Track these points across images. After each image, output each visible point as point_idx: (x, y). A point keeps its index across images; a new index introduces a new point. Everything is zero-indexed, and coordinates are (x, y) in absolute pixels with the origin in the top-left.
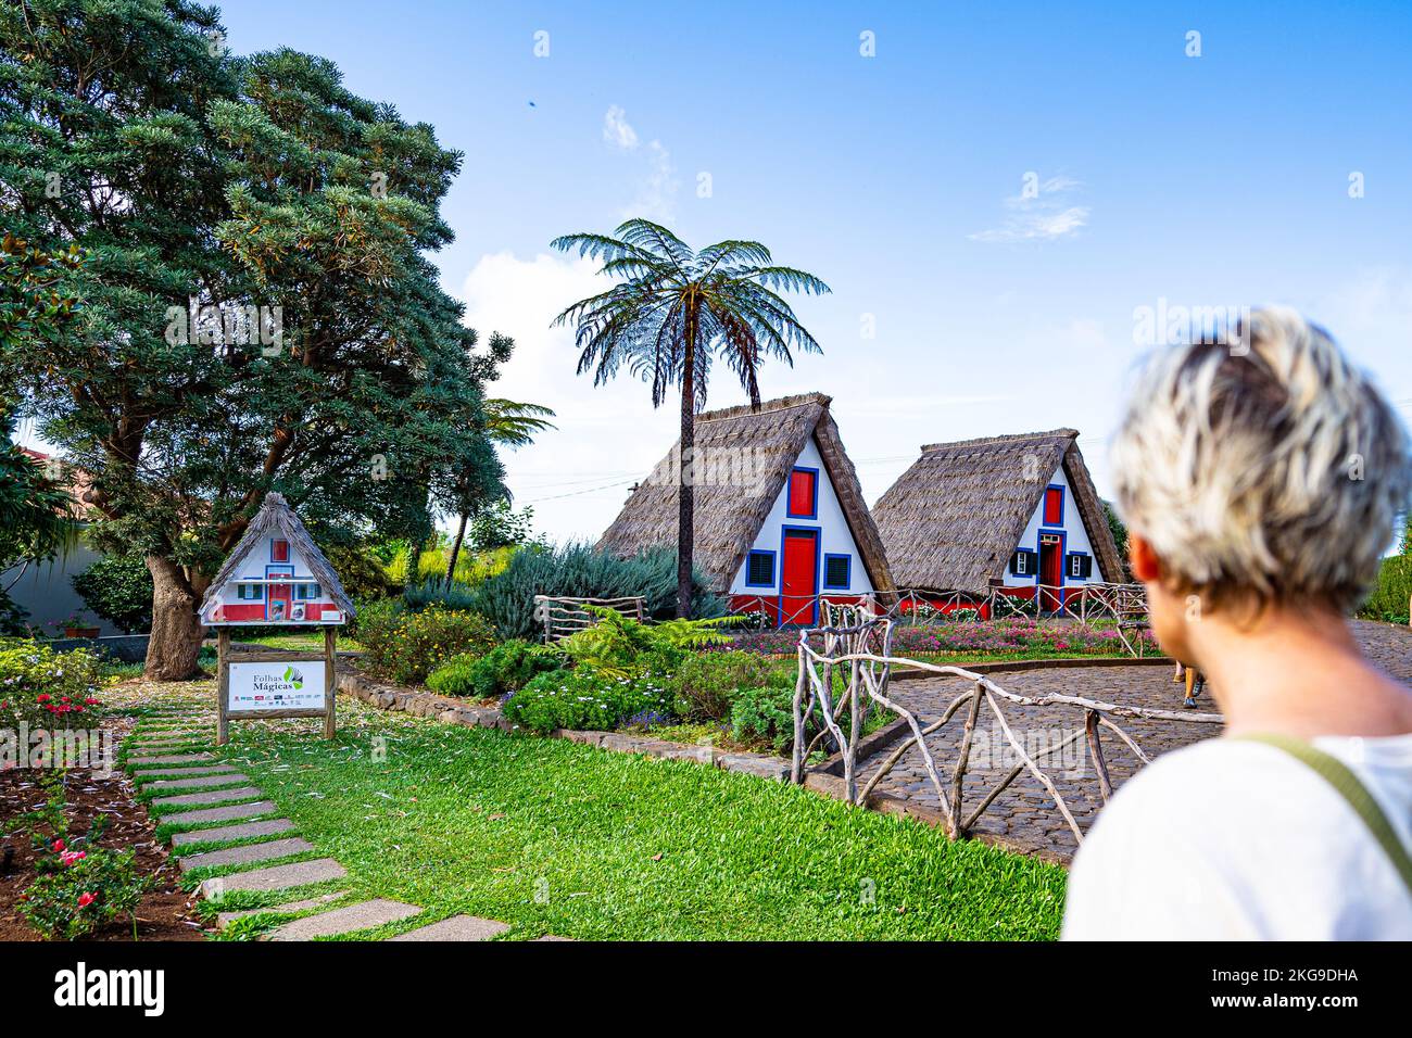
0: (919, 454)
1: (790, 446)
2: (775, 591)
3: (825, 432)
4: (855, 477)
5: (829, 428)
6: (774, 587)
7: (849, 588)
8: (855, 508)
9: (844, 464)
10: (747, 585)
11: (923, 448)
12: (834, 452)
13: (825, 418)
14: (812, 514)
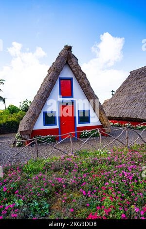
0: (129, 74)
1: (55, 68)
2: (57, 127)
3: (71, 62)
4: (87, 79)
5: (73, 60)
6: (56, 125)
7: (90, 123)
8: (87, 91)
9: (81, 74)
10: (44, 125)
11: (130, 72)
12: (76, 70)
13: (70, 55)
14: (71, 95)
